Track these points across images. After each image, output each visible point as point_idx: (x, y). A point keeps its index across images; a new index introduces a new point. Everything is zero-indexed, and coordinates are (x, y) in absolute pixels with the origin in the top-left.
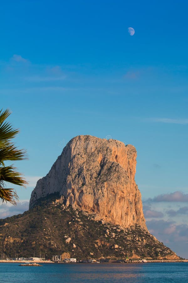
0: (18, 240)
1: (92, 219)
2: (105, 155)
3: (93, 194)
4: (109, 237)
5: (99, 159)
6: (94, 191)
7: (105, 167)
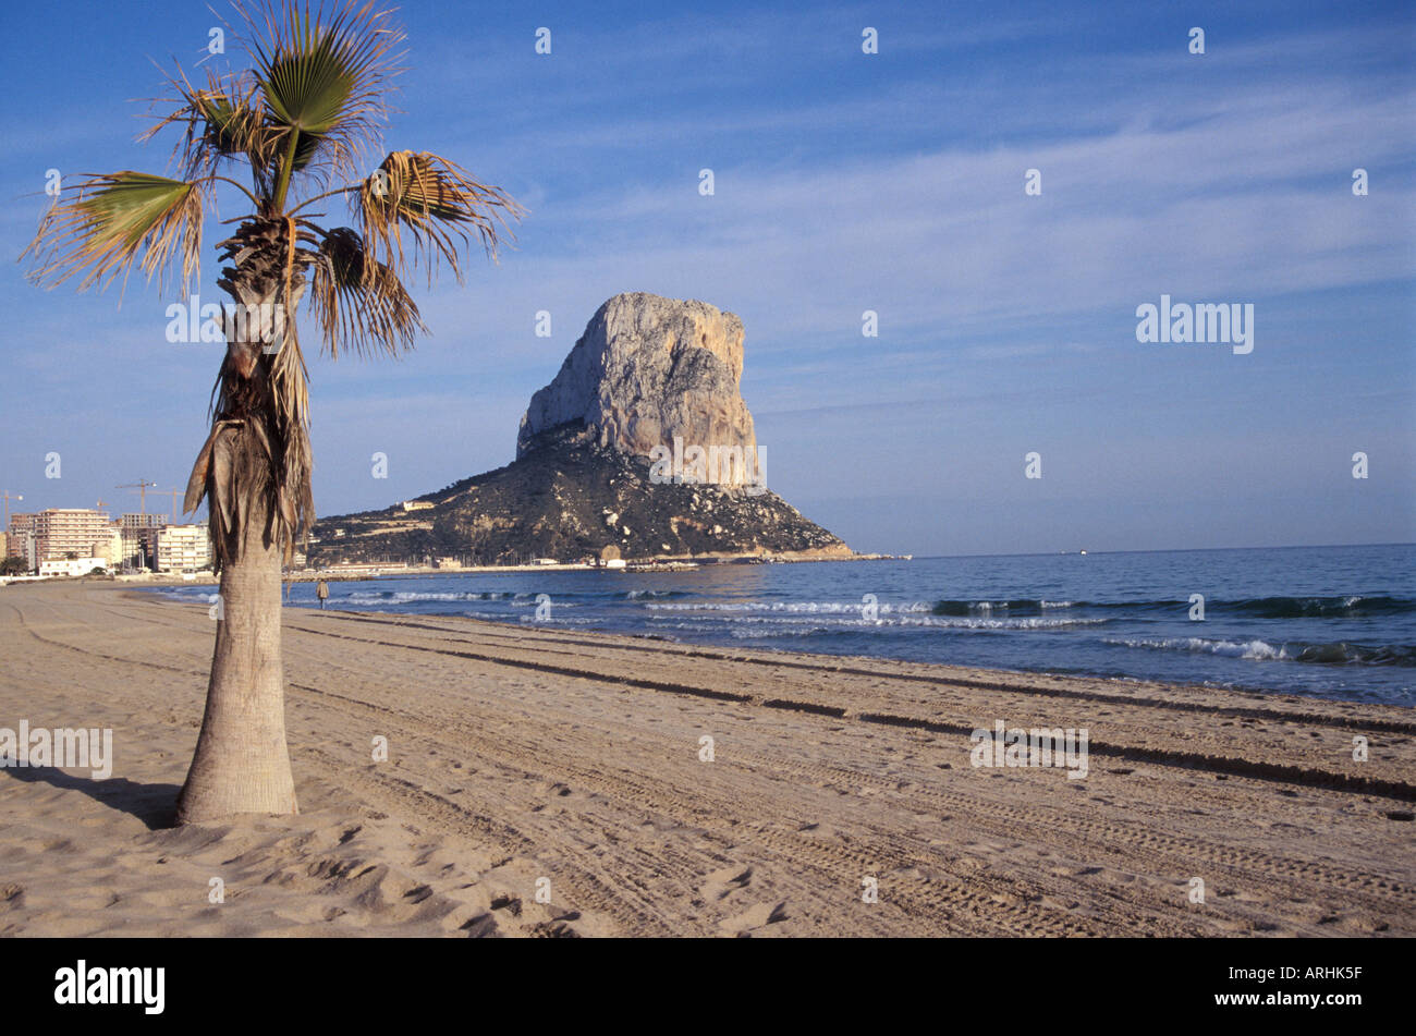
0: (501, 521)
2: (681, 335)
3: (659, 419)
4: (700, 509)
5: (669, 341)
6: (661, 413)
7: (683, 361)
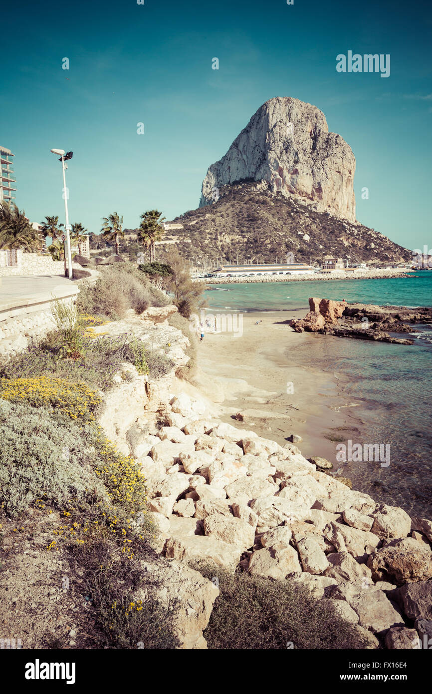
1: (314, 210)
2: (316, 124)
3: (312, 176)
5: (309, 128)
6: (313, 172)
7: (320, 140)
